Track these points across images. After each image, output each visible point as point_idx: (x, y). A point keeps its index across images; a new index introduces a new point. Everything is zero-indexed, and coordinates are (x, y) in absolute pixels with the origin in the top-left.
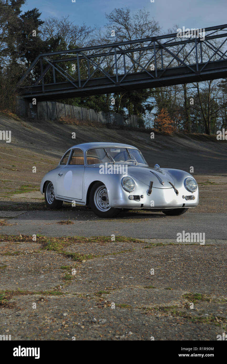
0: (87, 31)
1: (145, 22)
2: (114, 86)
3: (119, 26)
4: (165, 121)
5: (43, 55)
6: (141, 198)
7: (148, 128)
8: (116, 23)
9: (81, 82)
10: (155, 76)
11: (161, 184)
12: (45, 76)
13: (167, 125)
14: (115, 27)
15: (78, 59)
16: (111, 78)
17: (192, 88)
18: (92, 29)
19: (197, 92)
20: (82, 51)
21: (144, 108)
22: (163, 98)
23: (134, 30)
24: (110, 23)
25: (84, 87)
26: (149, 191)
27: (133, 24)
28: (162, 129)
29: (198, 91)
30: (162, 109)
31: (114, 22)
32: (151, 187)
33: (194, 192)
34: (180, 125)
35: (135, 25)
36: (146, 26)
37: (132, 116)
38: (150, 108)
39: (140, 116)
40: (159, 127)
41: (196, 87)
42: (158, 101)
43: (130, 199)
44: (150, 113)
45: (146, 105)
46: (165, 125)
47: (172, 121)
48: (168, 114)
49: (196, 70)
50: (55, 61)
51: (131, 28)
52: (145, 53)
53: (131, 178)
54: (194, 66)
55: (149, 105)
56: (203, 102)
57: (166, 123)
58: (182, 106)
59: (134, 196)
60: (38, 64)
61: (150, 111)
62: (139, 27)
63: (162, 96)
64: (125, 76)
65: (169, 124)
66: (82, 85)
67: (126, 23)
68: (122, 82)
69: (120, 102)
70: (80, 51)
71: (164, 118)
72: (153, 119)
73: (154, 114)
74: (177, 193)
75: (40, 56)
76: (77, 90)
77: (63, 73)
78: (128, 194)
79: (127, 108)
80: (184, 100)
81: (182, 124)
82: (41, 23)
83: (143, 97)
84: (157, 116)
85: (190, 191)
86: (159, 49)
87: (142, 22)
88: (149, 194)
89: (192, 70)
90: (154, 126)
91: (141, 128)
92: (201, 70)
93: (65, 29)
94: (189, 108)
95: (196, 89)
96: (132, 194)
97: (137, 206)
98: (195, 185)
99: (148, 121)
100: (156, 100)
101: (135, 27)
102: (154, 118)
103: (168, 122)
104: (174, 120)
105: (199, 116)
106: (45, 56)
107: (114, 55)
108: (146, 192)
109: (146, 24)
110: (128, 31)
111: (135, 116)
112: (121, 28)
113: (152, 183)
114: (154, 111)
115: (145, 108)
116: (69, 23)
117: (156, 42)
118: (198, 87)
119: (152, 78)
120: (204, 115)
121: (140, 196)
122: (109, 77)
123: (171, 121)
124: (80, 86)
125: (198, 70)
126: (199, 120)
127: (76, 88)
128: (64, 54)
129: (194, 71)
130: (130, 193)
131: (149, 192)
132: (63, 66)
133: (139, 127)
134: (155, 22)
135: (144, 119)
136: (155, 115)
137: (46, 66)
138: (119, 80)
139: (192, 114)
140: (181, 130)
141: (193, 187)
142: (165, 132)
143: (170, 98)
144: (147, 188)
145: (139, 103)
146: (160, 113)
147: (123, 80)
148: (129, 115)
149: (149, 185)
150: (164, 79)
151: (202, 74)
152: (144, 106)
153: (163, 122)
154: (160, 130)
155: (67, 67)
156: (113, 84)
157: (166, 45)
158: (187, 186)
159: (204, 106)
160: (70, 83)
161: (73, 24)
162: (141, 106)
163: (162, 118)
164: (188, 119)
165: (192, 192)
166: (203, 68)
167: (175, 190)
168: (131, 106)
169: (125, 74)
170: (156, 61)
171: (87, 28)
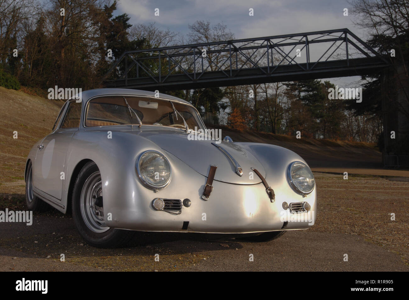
0: (171, 35)
1: (223, 34)
2: (192, 82)
3: (200, 35)
4: (237, 119)
5: (128, 52)
6: (183, 207)
7: (221, 125)
8: (197, 33)
9: (162, 77)
10: (230, 75)
11: (236, 173)
12: (130, 72)
13: (239, 124)
14: (196, 36)
15: (160, 57)
16: (189, 75)
17: (262, 92)
18: (175, 34)
19: (265, 96)
20: (164, 50)
21: (218, 106)
22: (236, 99)
23: (213, 39)
24: (192, 32)
25: (164, 82)
26: (205, 190)
27: (213, 34)
28: (234, 126)
29: (267, 95)
30: (235, 109)
31: (196, 32)
32: (211, 179)
33: (308, 194)
34: (250, 124)
35: (214, 35)
36: (224, 37)
37: (208, 113)
38: (224, 107)
39: (215, 114)
40: (232, 125)
41: (265, 92)
42: (232, 102)
43: (155, 209)
44: (224, 111)
45: (221, 104)
46: (237, 123)
47: (244, 120)
48: (240, 113)
49: (267, 72)
50: (139, 59)
51: (210, 37)
52: (222, 59)
53: (161, 155)
54: (265, 68)
55: (223, 104)
56: (270, 105)
57: (238, 121)
58: (252, 108)
59: (165, 200)
60: (123, 61)
61: (224, 110)
62: (217, 38)
63: (236, 97)
64: (203, 73)
65: (241, 123)
66: (162, 80)
67: (206, 33)
68: (199, 79)
69: (197, 100)
70: (162, 50)
71: (236, 116)
72: (226, 117)
73: (227, 113)
74: (271, 195)
75: (125, 53)
76: (157, 85)
77: (147, 70)
78: (150, 195)
79: (204, 106)
80: (254, 103)
81: (252, 123)
82: (130, 26)
83: (218, 96)
84: (230, 115)
85: (298, 192)
86: (234, 52)
87: (220, 33)
88: (204, 197)
89: (264, 71)
90: (228, 123)
91: (216, 124)
92: (272, 72)
93: (151, 33)
94: (258, 109)
95: (265, 94)
96: (163, 194)
97: (172, 226)
98: (310, 178)
99: (222, 119)
100: (230, 101)
101: (213, 36)
102: (228, 117)
103: (240, 120)
104: (245, 119)
105: (267, 118)
106: (130, 53)
107: (193, 56)
108: (198, 190)
109: (223, 35)
110: (207, 40)
111: (210, 114)
112: (201, 37)
113: (213, 170)
114: (228, 110)
115: (220, 107)
116: (155, 28)
117: (231, 46)
118: (266, 92)
119: (227, 77)
120: (271, 117)
121: (182, 200)
122: (187, 74)
123: (242, 120)
124: (160, 81)
125: (269, 72)
126: (267, 121)
127: (156, 83)
128: (148, 53)
129: (265, 72)
130: (155, 192)
131: (206, 192)
132: (148, 65)
133: (214, 123)
134: (231, 33)
135: (219, 117)
136: (229, 114)
137: (130, 62)
138: (197, 77)
139: (262, 115)
140: (251, 129)
141: (307, 182)
142: (237, 129)
143: (242, 100)
144: (202, 182)
145: (215, 102)
146: (233, 112)
147: (200, 77)
148: (206, 113)
149: (206, 173)
150: (238, 78)
151: (272, 75)
152: (219, 104)
153: (235, 120)
154: (233, 127)
155: (151, 66)
156: (191, 80)
157: (241, 49)
158: (294, 181)
159: (271, 109)
160: (151, 78)
161: (158, 29)
162: (217, 104)
163: (234, 117)
164: (257, 120)
165: (304, 195)
166: (273, 70)
167: (267, 188)
168: (207, 104)
169: (202, 72)
170: (231, 67)
171: (170, 33)
